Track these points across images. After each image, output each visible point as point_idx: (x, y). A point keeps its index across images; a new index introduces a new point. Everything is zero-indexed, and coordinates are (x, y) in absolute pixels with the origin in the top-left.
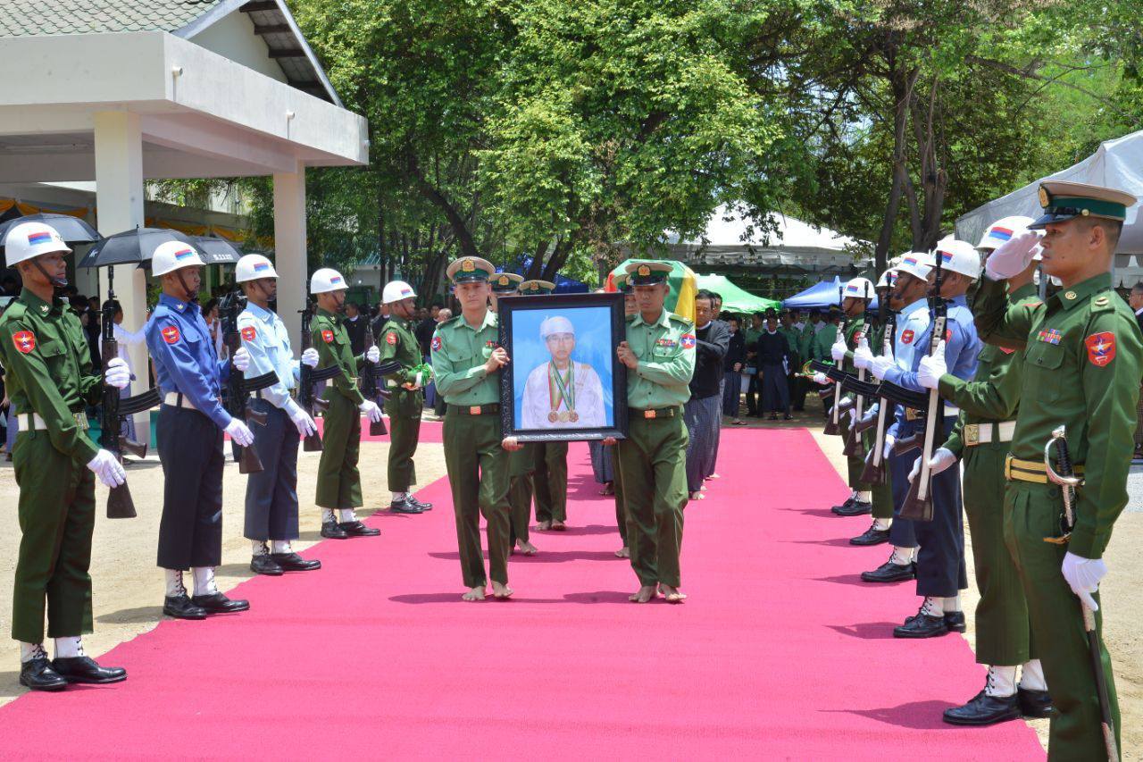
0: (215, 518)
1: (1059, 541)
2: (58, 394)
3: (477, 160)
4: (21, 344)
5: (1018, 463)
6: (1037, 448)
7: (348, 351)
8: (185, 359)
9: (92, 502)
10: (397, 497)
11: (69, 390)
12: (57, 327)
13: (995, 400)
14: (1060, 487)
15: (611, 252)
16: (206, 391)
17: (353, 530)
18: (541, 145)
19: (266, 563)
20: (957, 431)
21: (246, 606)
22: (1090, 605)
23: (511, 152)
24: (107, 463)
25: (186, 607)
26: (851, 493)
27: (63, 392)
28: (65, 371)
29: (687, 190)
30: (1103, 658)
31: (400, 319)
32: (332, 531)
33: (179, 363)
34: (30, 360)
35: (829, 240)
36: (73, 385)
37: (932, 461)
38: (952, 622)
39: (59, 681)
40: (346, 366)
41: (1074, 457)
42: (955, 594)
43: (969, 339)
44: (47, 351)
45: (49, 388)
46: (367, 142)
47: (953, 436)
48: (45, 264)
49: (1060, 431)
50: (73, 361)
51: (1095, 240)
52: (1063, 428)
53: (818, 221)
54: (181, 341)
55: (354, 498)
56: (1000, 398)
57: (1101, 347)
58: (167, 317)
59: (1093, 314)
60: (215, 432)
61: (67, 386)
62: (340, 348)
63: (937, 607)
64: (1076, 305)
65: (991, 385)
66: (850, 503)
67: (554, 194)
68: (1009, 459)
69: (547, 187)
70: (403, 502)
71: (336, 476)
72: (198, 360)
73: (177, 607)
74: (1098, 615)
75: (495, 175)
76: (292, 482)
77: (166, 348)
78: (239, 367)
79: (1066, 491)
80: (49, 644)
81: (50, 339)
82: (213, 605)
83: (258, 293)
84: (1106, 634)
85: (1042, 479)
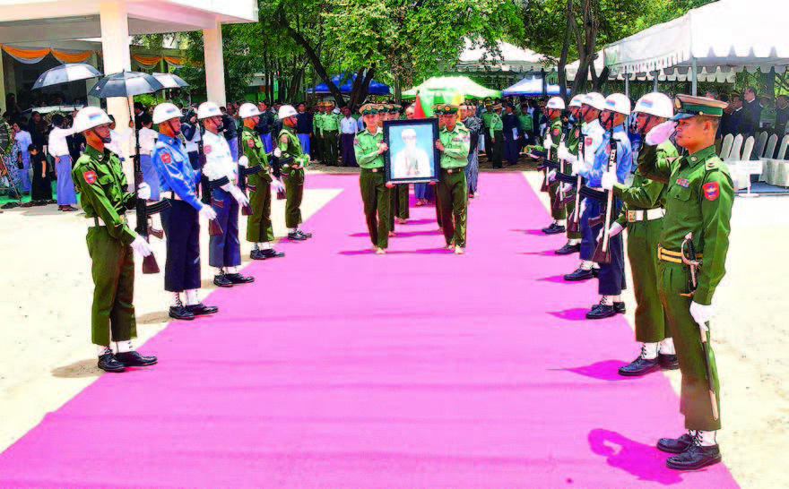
0: (196, 261)
1: (689, 295)
2: (110, 206)
3: (324, 18)
4: (88, 179)
5: (664, 251)
6: (677, 244)
7: (262, 151)
8: (175, 172)
9: (132, 264)
10: (291, 230)
11: (117, 202)
12: (108, 166)
13: (645, 198)
14: (689, 266)
15: (405, 71)
16: (187, 190)
17: (269, 254)
18: (362, 11)
19: (223, 280)
20: (622, 212)
21: (215, 310)
22: (704, 328)
23: (345, 15)
24: (141, 244)
25: (182, 313)
26: (553, 221)
27: (113, 204)
28: (114, 191)
29: (448, 35)
30: (711, 355)
31: (289, 127)
32: (257, 255)
33: (172, 175)
34: (94, 187)
35: (530, 57)
36: (119, 199)
37: (610, 229)
38: (618, 308)
39: (121, 366)
40: (262, 160)
41: (696, 249)
42: (619, 293)
43: (627, 151)
44: (103, 181)
45: (106, 202)
46: (257, 9)
47: (621, 215)
48: (99, 131)
49: (689, 236)
50: (117, 186)
51: (707, 127)
52: (690, 234)
53: (524, 45)
54: (172, 162)
55: (269, 235)
56: (647, 197)
57: (711, 190)
58: (163, 148)
59: (707, 172)
60: (194, 212)
61: (115, 200)
62: (258, 150)
63: (610, 300)
64: (696, 165)
65: (643, 190)
66: (553, 225)
67: (371, 38)
68: (659, 249)
69: (366, 35)
70: (295, 234)
71: (258, 224)
72: (182, 171)
73: (178, 313)
74: (708, 333)
75: (335, 29)
76: (236, 232)
77: (164, 167)
78: (206, 175)
79: (692, 267)
80: (113, 345)
81: (105, 174)
82: (198, 311)
83: (211, 124)
84: (712, 344)
85: (679, 261)
